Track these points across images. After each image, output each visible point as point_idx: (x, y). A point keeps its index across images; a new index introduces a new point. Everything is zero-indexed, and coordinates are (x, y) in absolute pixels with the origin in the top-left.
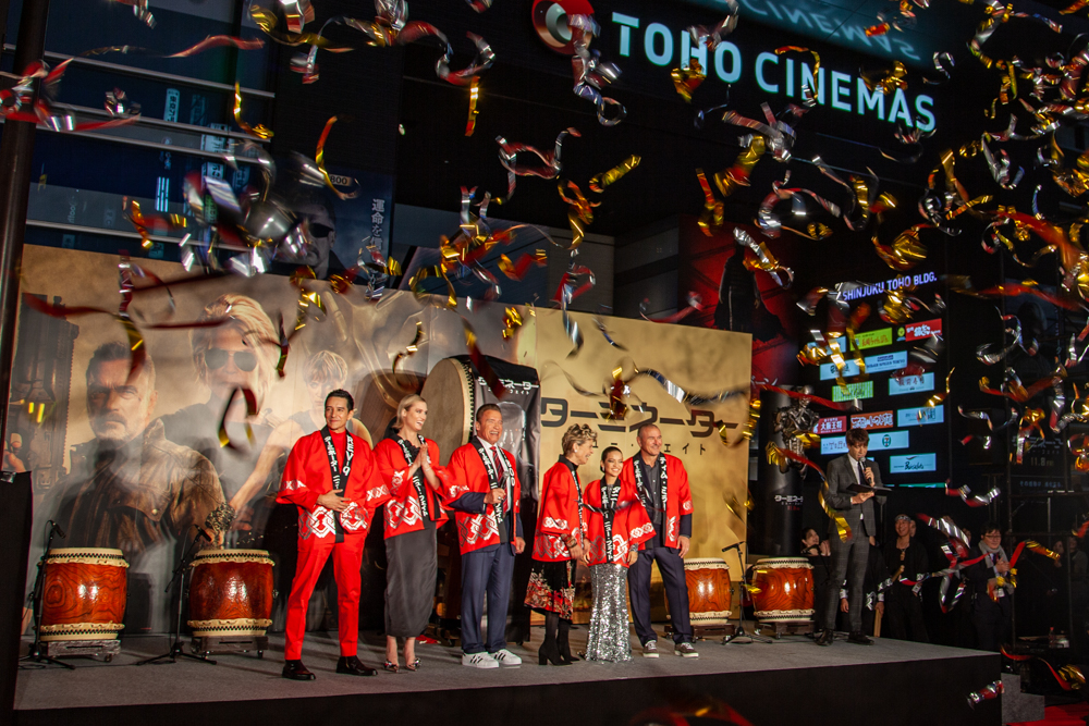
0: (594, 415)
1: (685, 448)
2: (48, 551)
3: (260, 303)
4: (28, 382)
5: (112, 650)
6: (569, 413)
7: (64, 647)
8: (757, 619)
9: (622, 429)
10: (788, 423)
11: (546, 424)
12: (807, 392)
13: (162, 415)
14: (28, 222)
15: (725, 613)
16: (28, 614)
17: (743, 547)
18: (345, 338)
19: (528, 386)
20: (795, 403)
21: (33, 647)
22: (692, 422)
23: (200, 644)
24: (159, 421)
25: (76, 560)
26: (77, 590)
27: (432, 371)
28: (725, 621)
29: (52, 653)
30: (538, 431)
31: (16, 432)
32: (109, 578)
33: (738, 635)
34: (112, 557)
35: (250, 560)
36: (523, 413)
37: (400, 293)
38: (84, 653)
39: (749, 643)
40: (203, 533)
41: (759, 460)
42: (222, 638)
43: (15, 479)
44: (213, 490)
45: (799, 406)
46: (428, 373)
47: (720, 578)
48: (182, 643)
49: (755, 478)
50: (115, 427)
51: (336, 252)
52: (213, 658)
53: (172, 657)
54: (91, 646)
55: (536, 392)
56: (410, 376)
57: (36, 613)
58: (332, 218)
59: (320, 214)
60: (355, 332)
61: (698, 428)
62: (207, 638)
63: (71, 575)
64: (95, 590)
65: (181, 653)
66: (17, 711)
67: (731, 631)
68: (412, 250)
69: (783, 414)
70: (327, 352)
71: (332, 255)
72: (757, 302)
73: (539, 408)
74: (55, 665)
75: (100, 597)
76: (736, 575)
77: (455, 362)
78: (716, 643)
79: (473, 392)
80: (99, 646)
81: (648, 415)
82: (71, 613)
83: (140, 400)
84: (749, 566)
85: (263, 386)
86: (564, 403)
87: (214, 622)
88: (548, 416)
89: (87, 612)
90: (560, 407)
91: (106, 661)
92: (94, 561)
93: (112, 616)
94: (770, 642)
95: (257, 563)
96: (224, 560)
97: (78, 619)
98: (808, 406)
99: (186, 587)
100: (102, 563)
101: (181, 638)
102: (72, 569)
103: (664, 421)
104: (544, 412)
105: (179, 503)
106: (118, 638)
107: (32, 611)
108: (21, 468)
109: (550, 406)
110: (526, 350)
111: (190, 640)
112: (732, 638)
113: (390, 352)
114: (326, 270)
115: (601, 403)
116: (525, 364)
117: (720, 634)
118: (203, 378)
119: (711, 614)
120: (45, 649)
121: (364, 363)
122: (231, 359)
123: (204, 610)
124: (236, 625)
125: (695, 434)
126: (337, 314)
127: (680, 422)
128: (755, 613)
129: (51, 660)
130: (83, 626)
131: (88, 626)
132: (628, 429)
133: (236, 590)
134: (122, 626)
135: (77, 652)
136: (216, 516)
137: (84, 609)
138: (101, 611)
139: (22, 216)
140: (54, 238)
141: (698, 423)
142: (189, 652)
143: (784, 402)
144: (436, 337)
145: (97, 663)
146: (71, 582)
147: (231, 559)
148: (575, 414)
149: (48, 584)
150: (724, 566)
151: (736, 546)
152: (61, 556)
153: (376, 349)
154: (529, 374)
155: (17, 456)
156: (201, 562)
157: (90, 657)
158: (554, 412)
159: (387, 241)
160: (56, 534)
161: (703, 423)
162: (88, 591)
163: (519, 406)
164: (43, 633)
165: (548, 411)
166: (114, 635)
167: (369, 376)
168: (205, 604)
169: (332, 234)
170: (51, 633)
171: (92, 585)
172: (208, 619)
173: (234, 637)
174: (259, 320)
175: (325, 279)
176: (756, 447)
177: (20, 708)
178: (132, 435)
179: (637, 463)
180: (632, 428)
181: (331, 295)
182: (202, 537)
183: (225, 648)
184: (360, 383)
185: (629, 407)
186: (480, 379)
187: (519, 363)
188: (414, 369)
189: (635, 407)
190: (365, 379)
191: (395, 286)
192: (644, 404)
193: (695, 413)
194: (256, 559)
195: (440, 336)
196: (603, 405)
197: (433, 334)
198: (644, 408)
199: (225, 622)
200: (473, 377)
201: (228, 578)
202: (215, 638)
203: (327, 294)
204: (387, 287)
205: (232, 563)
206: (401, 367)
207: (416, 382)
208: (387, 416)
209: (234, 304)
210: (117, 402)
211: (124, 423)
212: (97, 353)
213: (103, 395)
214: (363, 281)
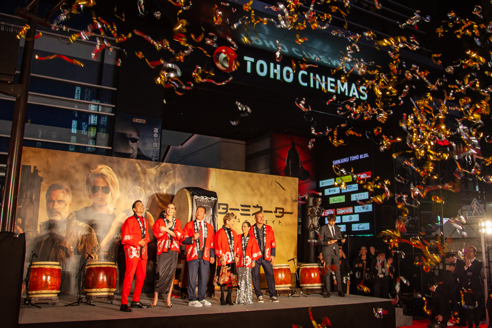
0: (238, 210)
1: (273, 222)
2: (31, 263)
3: (111, 167)
4: (24, 199)
5: (55, 301)
6: (229, 209)
7: (37, 300)
8: (301, 287)
9: (249, 215)
10: (312, 212)
11: (220, 213)
12: (320, 200)
13: (74, 210)
14: (24, 138)
15: (289, 285)
16: (24, 287)
17: (296, 260)
18: (143, 181)
19: (213, 199)
20: (315, 203)
21: (26, 300)
23: (89, 298)
24: (73, 213)
25: (42, 266)
26: (42, 278)
27: (177, 194)
28: (289, 288)
29: (33, 302)
30: (217, 216)
31: (19, 218)
32: (54, 273)
33: (294, 293)
34: (56, 265)
35: (108, 266)
36: (211, 209)
37: (164, 164)
38: (45, 302)
39: (298, 296)
40: (90, 256)
41: (302, 226)
42: (97, 296)
43: (19, 236)
44: (94, 240)
45: (316, 206)
46: (175, 194)
47: (287, 271)
48: (82, 298)
49: (300, 233)
50: (57, 216)
51: (140, 148)
52: (94, 304)
53: (78, 303)
54: (47, 299)
55: (216, 201)
56: (168, 195)
57: (27, 286)
58: (139, 135)
59: (134, 134)
60: (147, 179)
61: (278, 214)
62: (91, 296)
63: (40, 272)
64: (49, 278)
65: (82, 302)
66: (20, 324)
67: (291, 292)
68: (169, 147)
69: (311, 209)
70: (137, 186)
71: (139, 149)
72: (300, 166)
73: (217, 207)
74: (33, 307)
75: (51, 280)
76: (293, 271)
77: (185, 190)
78: (286, 297)
79: (192, 201)
80: (50, 299)
81: (259, 209)
82: (40, 287)
83: (66, 205)
84: (298, 267)
86: (227, 205)
87: (94, 290)
88: (221, 210)
89: (46, 286)
90: (225, 207)
91: (53, 305)
92: (48, 267)
93: (55, 287)
94: (306, 296)
95: (110, 267)
96: (98, 266)
97: (42, 289)
98: (320, 206)
99: (84, 276)
100: (52, 267)
101: (82, 296)
102: (40, 270)
103: (265, 211)
104: (219, 208)
105: (81, 244)
106: (58, 296)
107: (25, 286)
108: (21, 232)
109: (221, 206)
110: (212, 186)
111: (85, 296)
112: (292, 295)
113: (161, 186)
114: (136, 156)
115: (240, 205)
116: (212, 190)
117: (287, 293)
119: (284, 285)
120: (30, 301)
121: (151, 190)
122: (100, 190)
123: (91, 285)
124: (102, 291)
125: (277, 217)
126: (140, 172)
127: (271, 212)
128: (301, 285)
129: (32, 305)
130: (44, 291)
131: (46, 291)
132: (251, 215)
133: (102, 277)
134: (59, 291)
135: (42, 302)
136: (95, 249)
138: (51, 286)
139: (22, 135)
140: (33, 144)
141: (278, 212)
142: (85, 301)
143: (311, 204)
145: (50, 306)
146: (40, 275)
147: (101, 266)
148: (231, 209)
149: (31, 275)
150: (288, 267)
151: (293, 259)
152: (36, 265)
153: (155, 185)
154: (213, 194)
155: (20, 227)
156: (89, 267)
157: (47, 303)
158: (223, 209)
159: (159, 144)
160: (34, 256)
161: (280, 212)
162: (47, 278)
163: (210, 207)
164: (30, 294)
165: (221, 208)
166: (56, 295)
167: (153, 195)
168: (91, 283)
169: (138, 141)
170: (32, 294)
171: (48, 276)
172: (92, 289)
173: (102, 295)
174: (111, 175)
175: (136, 159)
176: (300, 221)
177: (21, 323)
178: (63, 219)
179: (254, 227)
180: (253, 215)
181: (138, 165)
182: (89, 257)
183: (98, 300)
184: (149, 198)
185: (252, 207)
186: (195, 196)
187: (210, 190)
188: (170, 193)
189: (254, 207)
190: (151, 197)
191: (163, 161)
192: (257, 205)
193: (277, 208)
194: (110, 266)
195: (180, 180)
196: (242, 206)
197: (177, 179)
198: (257, 206)
199: (98, 290)
200: (192, 195)
201: (99, 273)
202: (94, 296)
203: (137, 164)
204: (159, 161)
205: (101, 267)
206: (165, 192)
207: (171, 198)
208: (160, 210)
209: (101, 169)
210: (57, 206)
211: (60, 214)
212: (50, 187)
213: (52, 203)
214: (150, 159)
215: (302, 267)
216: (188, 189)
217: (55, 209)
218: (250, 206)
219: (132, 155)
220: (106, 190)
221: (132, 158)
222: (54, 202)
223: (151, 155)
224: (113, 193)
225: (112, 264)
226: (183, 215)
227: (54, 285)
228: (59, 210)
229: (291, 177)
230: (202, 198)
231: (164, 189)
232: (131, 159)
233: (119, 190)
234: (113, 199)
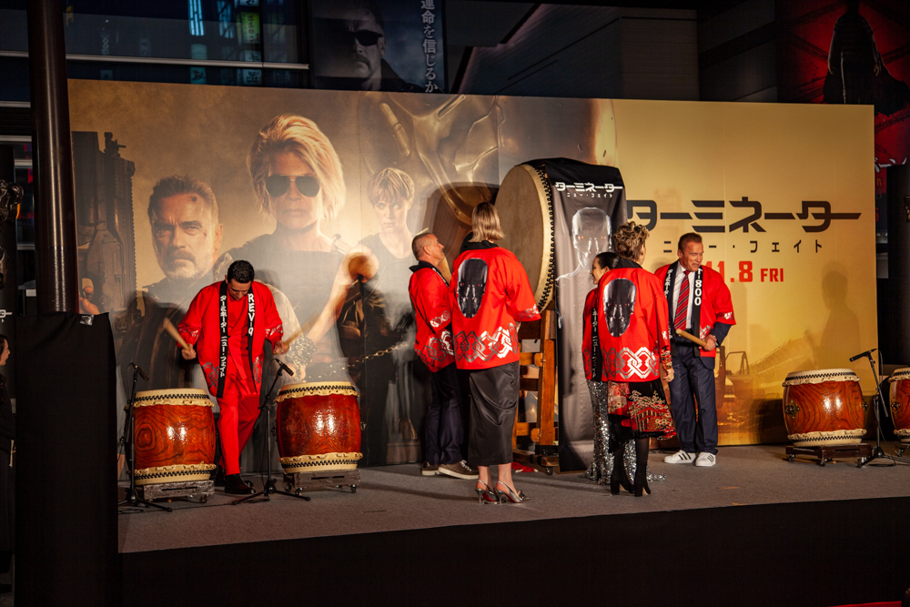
0: (687, 216)
1: (797, 245)
2: (134, 394)
3: (315, 120)
4: (91, 225)
5: (206, 491)
6: (659, 216)
7: (159, 490)
8: (898, 438)
9: (721, 229)
13: (229, 249)
14: (68, 57)
15: (859, 431)
16: (122, 459)
17: (875, 355)
18: (408, 152)
19: (612, 188)
21: (129, 492)
22: (803, 216)
23: (293, 481)
24: (227, 255)
25: (162, 402)
26: (166, 432)
27: (504, 181)
28: (858, 441)
29: (148, 496)
31: (87, 277)
32: (196, 419)
33: (876, 456)
34: (197, 396)
35: (334, 392)
37: (461, 98)
38: (179, 495)
39: (892, 465)
40: (284, 366)
41: (889, 256)
42: (314, 473)
43: (93, 321)
44: (289, 323)
46: (500, 184)
47: (849, 391)
48: (275, 481)
49: (886, 276)
50: (184, 265)
51: (388, 60)
52: (306, 494)
53: (266, 495)
54: (185, 487)
55: (620, 194)
56: (481, 188)
57: (128, 457)
58: (380, 22)
59: (365, 18)
60: (418, 146)
61: (811, 221)
62: (298, 473)
63: (158, 417)
64: (183, 432)
65: (275, 491)
66: (122, 554)
67: (865, 452)
68: (468, 51)
70: (391, 169)
71: (384, 64)
72: (877, 68)
73: (625, 211)
74: (152, 508)
75: (188, 437)
76: (870, 388)
77: (528, 168)
78: (849, 465)
79: (551, 199)
80: (193, 487)
81: (750, 211)
82: (162, 456)
83: (205, 235)
84: (885, 377)
85: (329, 211)
86: (652, 204)
87: (303, 458)
89: (177, 453)
90: (647, 210)
91: (201, 502)
92: (179, 402)
93: (203, 457)
95: (341, 395)
96: (308, 393)
97: (169, 461)
100: (187, 403)
101: (273, 477)
102: (159, 411)
103: (769, 216)
104: (630, 216)
106: (210, 479)
107: (123, 456)
108: (96, 311)
109: (636, 210)
110: (604, 150)
111: (281, 477)
112: (869, 460)
113: (458, 163)
114: (379, 82)
115: (693, 202)
116: (604, 164)
117: (854, 455)
118: (266, 207)
119: (842, 433)
120: (141, 493)
121: (431, 178)
122: (293, 185)
123: (294, 446)
124: (327, 459)
125: (808, 229)
126: (397, 127)
127: (789, 216)
128: (896, 432)
129: (148, 504)
130: (175, 468)
131: (180, 467)
132: (727, 229)
133: (326, 424)
134: (213, 466)
135: (173, 494)
137: (175, 450)
138: (191, 452)
139: (60, 50)
140: (93, 71)
141: (810, 216)
142: (283, 490)
144: (505, 143)
145: (193, 505)
146: (159, 425)
147: (315, 393)
148: (665, 216)
149: (137, 427)
150: (853, 378)
151: (867, 354)
152: (147, 399)
153: (442, 162)
154: (612, 175)
155: (91, 302)
156: (285, 396)
157: (185, 499)
158: (642, 216)
159: (441, 42)
160: (139, 377)
161: (817, 216)
162: (177, 432)
163: (603, 211)
164: (137, 477)
165: (635, 214)
166: (207, 476)
167: (438, 191)
168: (293, 440)
169: (381, 40)
170: (145, 477)
171: (180, 426)
172: (298, 455)
173: (326, 472)
174: (317, 140)
176: (885, 242)
177: (124, 551)
178: (201, 272)
180: (733, 227)
181: (388, 107)
182: (284, 371)
183: (318, 484)
184: (429, 200)
185: (727, 204)
186: (557, 184)
187: (599, 164)
188: (484, 181)
189: (735, 204)
190: (433, 195)
191: (455, 91)
192: (745, 199)
193: (806, 205)
194: (341, 392)
195: (510, 141)
196: (697, 203)
197: (501, 140)
198: (745, 203)
199: (314, 457)
200: (549, 183)
201: (313, 413)
202: (306, 475)
203: (385, 106)
204: (446, 92)
205: (317, 396)
206: (470, 178)
207: (488, 195)
208: (461, 233)
209: (289, 126)
210: (183, 239)
211: (192, 260)
212: (155, 189)
213: (168, 233)
214: (420, 90)
215: (899, 377)
216: (536, 164)
217: (176, 248)
218: (721, 204)
219: (369, 82)
220: (309, 185)
221: (370, 89)
222: (172, 228)
223: (420, 77)
224: (327, 192)
225: (343, 388)
226: (526, 240)
227: (199, 450)
228: (187, 249)
229: (848, 103)
230: (579, 188)
231: (468, 171)
232: (368, 93)
233: (343, 184)
234: (330, 208)
